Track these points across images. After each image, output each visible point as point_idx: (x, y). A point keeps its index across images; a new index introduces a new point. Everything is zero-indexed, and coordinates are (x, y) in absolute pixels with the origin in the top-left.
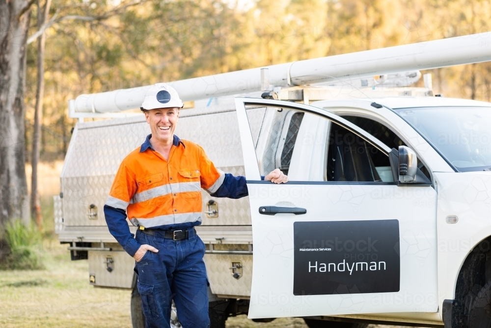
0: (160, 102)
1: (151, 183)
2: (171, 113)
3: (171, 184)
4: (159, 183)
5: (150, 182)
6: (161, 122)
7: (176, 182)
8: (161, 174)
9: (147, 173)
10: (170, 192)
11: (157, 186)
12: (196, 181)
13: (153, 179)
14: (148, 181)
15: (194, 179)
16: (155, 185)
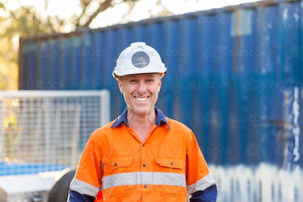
0: (135, 66)
1: (116, 167)
2: (150, 80)
3: (143, 173)
4: (127, 169)
5: (116, 165)
6: (136, 92)
7: (149, 171)
8: (132, 158)
9: (114, 154)
10: (139, 182)
11: (124, 172)
12: (178, 173)
13: (121, 161)
14: (113, 164)
15: (176, 169)
16: (121, 170)
